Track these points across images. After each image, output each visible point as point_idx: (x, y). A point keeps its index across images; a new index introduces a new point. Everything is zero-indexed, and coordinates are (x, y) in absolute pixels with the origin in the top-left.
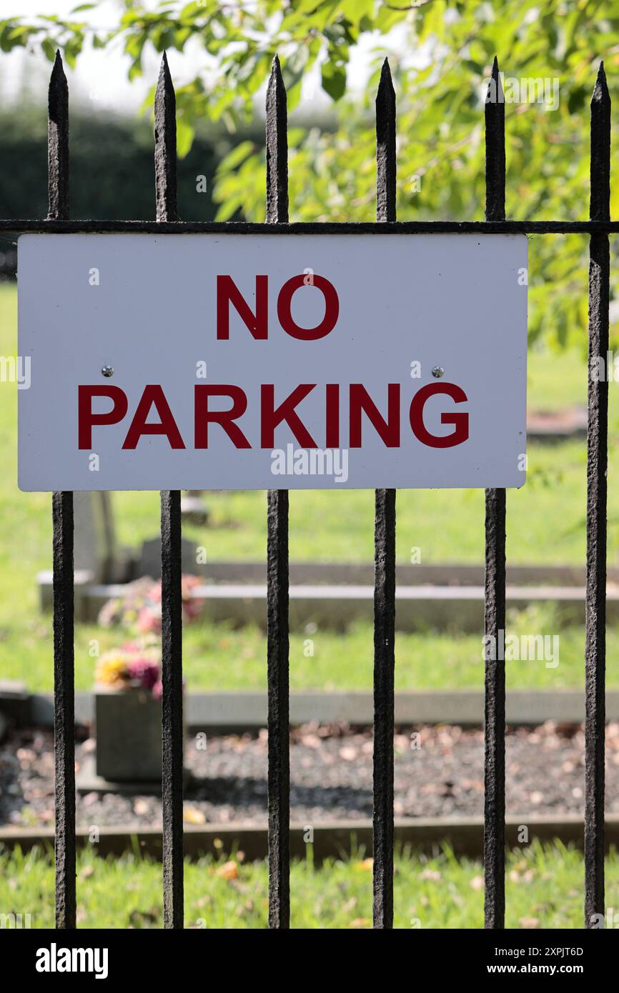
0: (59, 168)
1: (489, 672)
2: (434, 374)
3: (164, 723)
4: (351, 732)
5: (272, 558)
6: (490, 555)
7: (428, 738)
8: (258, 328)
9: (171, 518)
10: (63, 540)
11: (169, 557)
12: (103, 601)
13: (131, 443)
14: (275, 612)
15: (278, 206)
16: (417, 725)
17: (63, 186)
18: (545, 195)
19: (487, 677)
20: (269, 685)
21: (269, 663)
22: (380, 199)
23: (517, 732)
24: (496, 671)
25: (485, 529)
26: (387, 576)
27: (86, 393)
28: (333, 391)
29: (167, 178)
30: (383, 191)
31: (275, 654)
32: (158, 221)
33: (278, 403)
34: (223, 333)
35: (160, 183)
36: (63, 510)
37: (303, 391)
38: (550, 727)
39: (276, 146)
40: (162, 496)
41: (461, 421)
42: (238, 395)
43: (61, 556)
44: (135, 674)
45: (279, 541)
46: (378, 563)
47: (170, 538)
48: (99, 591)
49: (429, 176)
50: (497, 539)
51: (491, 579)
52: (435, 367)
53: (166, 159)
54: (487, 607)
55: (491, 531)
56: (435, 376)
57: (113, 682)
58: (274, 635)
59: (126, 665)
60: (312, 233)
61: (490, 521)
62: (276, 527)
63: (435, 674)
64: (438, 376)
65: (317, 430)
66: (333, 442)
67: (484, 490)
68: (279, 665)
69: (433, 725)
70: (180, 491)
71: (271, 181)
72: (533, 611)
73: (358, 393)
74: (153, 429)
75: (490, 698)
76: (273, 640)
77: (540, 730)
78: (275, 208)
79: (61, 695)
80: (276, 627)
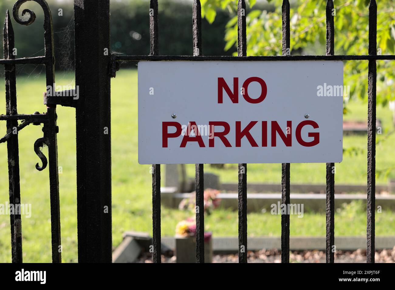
0: (154, 35)
1: (328, 236)
2: (305, 117)
3: (197, 257)
4: (279, 253)
5: (240, 191)
6: (328, 190)
7: (310, 256)
8: (234, 98)
9: (199, 175)
10: (156, 184)
11: (199, 191)
12: (181, 200)
13: (183, 145)
14: (241, 213)
15: (242, 50)
16: (305, 250)
17: (156, 42)
18: (357, 38)
19: (327, 238)
20: (239, 242)
21: (239, 233)
22: (284, 47)
23: (346, 254)
24: (331, 236)
25: (326, 179)
26: (286, 198)
27: (165, 125)
28: (264, 124)
29: (198, 39)
30: (285, 44)
31: (241, 229)
32: (194, 56)
33: (242, 129)
34: (220, 100)
35: (195, 40)
36: (156, 171)
37: (252, 124)
38: (359, 251)
39: (241, 25)
40: (196, 166)
41: (316, 136)
42: (226, 126)
43: (155, 190)
44: (192, 231)
45: (243, 184)
46: (283, 193)
47: (199, 183)
48: (179, 196)
49: (310, 31)
50: (331, 183)
51: (329, 199)
52: (306, 114)
53: (197, 31)
54: (327, 211)
55: (328, 180)
56: (306, 118)
57: (183, 234)
58: (241, 222)
59: (188, 227)
60: (256, 60)
61: (328, 176)
62: (242, 178)
63: (313, 230)
64: (307, 118)
65: (258, 140)
66: (264, 144)
67: (326, 163)
68: (243, 233)
69: (312, 250)
70: (203, 164)
71: (240, 39)
72: (353, 204)
73: (275, 125)
74: (192, 139)
75: (328, 247)
76: (241, 224)
77: (355, 253)
78: (241, 50)
79: (156, 246)
80: (242, 219)
